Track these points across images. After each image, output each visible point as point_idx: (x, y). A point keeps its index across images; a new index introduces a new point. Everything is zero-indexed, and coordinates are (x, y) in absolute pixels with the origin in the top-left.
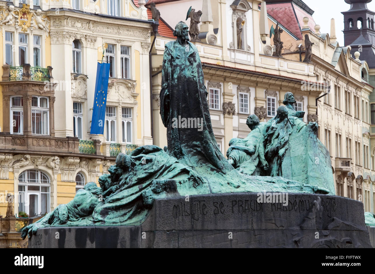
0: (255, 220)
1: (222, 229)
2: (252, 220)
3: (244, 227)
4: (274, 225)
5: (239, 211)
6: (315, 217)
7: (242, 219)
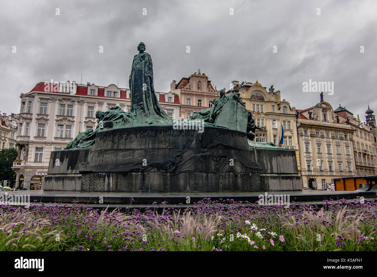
0: (150, 142)
1: (129, 148)
2: (149, 142)
3: (143, 147)
4: (164, 145)
5: (141, 137)
6: (196, 140)
7: (142, 142)
